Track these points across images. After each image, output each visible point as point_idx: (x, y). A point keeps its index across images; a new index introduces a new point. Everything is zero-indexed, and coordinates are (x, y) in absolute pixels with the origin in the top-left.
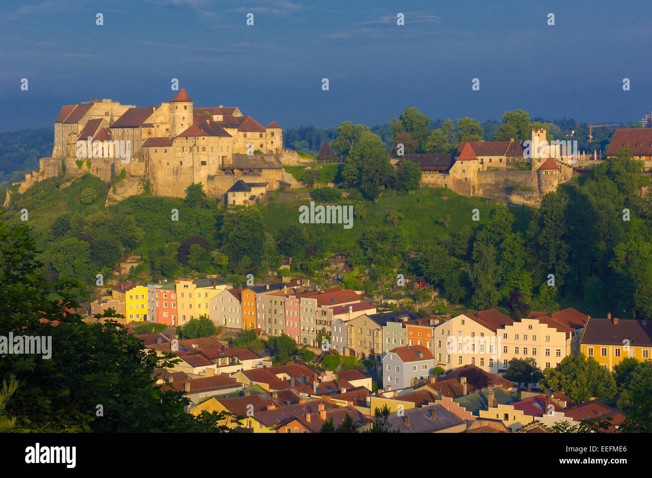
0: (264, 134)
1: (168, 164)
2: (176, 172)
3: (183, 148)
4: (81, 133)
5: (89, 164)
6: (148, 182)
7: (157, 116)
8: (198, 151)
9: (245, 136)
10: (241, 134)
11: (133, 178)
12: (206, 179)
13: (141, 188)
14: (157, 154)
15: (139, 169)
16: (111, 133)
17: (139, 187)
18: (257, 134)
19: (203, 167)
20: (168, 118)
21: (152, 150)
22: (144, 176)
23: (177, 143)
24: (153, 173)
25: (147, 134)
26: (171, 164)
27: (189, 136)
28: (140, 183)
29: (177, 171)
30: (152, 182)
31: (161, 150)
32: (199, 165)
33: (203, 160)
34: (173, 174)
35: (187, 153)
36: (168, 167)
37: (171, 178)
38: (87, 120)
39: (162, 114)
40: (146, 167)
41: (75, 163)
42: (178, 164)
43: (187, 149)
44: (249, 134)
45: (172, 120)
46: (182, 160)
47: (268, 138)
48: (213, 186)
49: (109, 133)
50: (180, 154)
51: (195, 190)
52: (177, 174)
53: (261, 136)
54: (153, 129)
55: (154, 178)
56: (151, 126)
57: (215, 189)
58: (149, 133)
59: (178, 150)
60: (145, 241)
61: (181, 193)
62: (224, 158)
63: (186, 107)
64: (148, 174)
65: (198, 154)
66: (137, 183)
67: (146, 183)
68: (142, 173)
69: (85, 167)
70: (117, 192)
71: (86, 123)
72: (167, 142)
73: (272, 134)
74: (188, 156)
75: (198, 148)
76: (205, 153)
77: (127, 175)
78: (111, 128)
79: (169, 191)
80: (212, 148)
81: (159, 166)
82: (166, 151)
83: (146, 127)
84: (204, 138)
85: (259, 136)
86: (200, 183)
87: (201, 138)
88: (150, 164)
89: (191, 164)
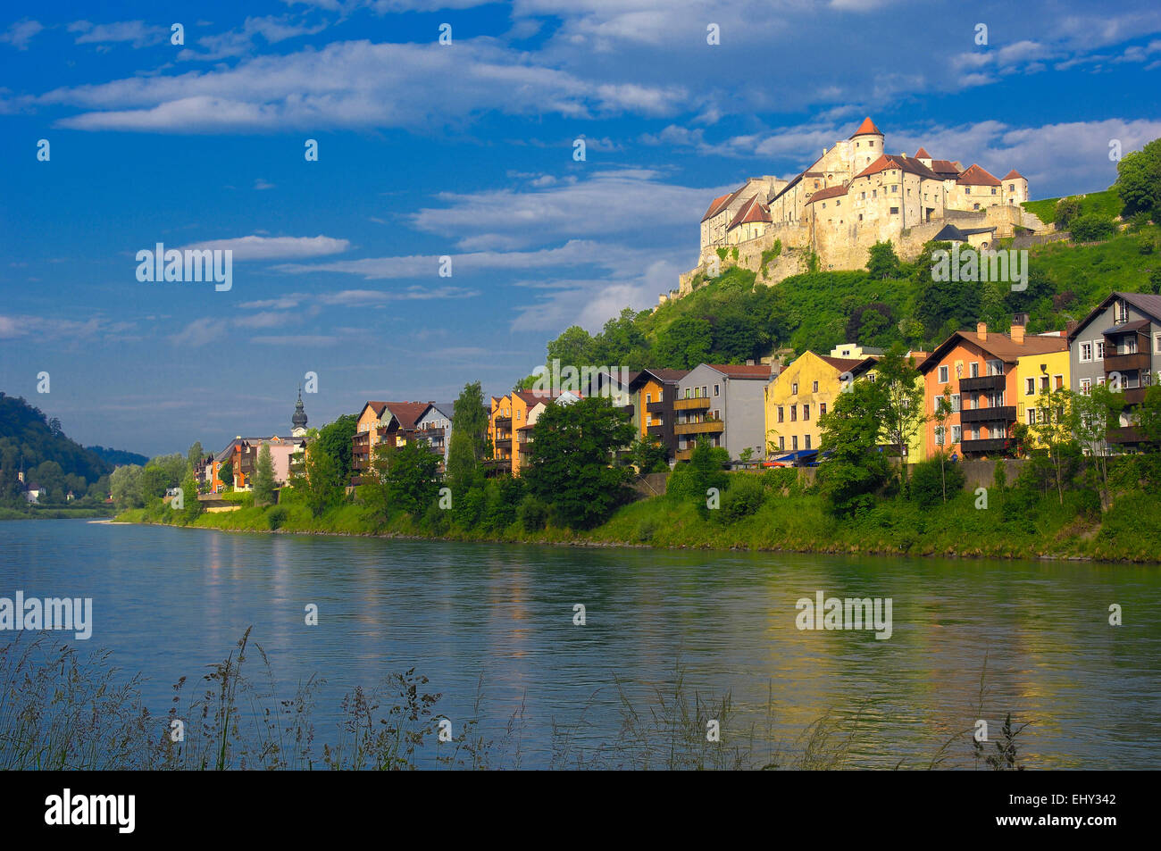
0: (998, 189)
1: (842, 222)
2: (854, 233)
3: (863, 193)
4: (731, 222)
5: (736, 254)
6: (814, 255)
7: (829, 162)
8: (886, 193)
9: (968, 191)
10: (962, 188)
11: (792, 251)
12: (897, 236)
13: (803, 266)
14: (827, 211)
15: (800, 237)
16: (769, 211)
17: (801, 264)
18: (988, 189)
19: (894, 216)
20: (846, 164)
21: (818, 205)
22: (808, 248)
23: (854, 191)
24: (819, 240)
25: (813, 187)
26: (846, 221)
27: (873, 174)
28: (802, 259)
29: (855, 230)
30: (819, 254)
31: (831, 202)
32: (888, 214)
33: (894, 205)
34: (850, 236)
35: (869, 200)
36: (843, 226)
37: (847, 243)
38: (741, 204)
39: (836, 159)
40: (810, 234)
41: (716, 253)
42: (857, 219)
43: (869, 193)
44: (974, 189)
45: (852, 167)
46: (862, 213)
47: (1004, 194)
48: (909, 244)
49: (766, 212)
50: (859, 203)
51: (882, 254)
52: (855, 235)
53: (994, 192)
54: (822, 180)
55: (822, 248)
56: (821, 175)
57: (911, 249)
58: (816, 186)
59: (856, 198)
60: (801, 329)
61: (861, 263)
62: (929, 211)
63: (871, 143)
64: (814, 243)
65: (885, 198)
66: (797, 259)
67: (810, 258)
68: (804, 243)
69: (730, 258)
70: (769, 276)
71: (739, 208)
72: (841, 191)
73: (1012, 188)
74: (872, 204)
75: (885, 188)
76: (896, 195)
77: (784, 249)
78: (769, 204)
79: (844, 263)
80: (909, 190)
81: (829, 227)
82: (838, 203)
83: (813, 176)
84: (894, 173)
85: (990, 192)
86: (889, 241)
87: (889, 172)
88: (816, 228)
89: (876, 216)
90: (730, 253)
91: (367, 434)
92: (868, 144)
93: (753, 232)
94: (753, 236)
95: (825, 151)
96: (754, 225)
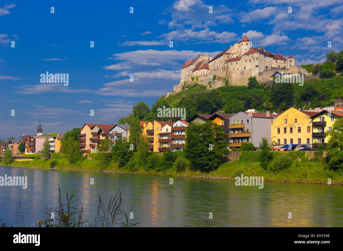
0: (286, 61)
1: (238, 69)
2: (242, 73)
3: (246, 60)
4: (194, 69)
5: (197, 79)
6: (227, 80)
7: (232, 50)
8: (254, 60)
9: (276, 62)
10: (275, 60)
11: (220, 79)
12: (258, 75)
13: (224, 84)
14: (232, 66)
15: (223, 74)
16: (208, 66)
17: (223, 83)
18: (283, 61)
19: (257, 68)
20: (238, 51)
21: (229, 64)
22: (225, 78)
23: (243, 60)
24: (230, 75)
25: (227, 58)
26: (239, 69)
27: (249, 54)
28: (223, 81)
29: (243, 72)
30: (229, 80)
31: (234, 63)
32: (255, 67)
33: (257, 64)
34: (241, 74)
35: (248, 62)
36: (238, 71)
37: (240, 76)
38: (197, 63)
39: (234, 49)
40: (226, 73)
41: (191, 79)
42: (243, 69)
43: (248, 60)
44: (278, 61)
45: (239, 52)
46: (245, 67)
47: (288, 63)
48: (262, 78)
49: (207, 66)
50: (244, 63)
51: (253, 81)
52: (243, 74)
54: (230, 56)
55: (231, 78)
56: (230, 54)
57: (263, 79)
58: (228, 57)
59: (243, 62)
60: (226, 104)
61: (246, 83)
62: (267, 67)
63: (247, 44)
64: (228, 76)
65: (254, 62)
66: (222, 81)
67: (226, 81)
68: (224, 76)
69: (195, 80)
70: (212, 87)
71: (196, 64)
72: (238, 59)
73: (291, 61)
74: (249, 64)
75: (254, 59)
76: (258, 61)
77: (217, 78)
78: (208, 63)
79: (238, 83)
80: (261, 60)
81: (233, 71)
82: (237, 63)
83: (227, 54)
84: (257, 54)
85: (284, 62)
86: (255, 76)
87: (256, 54)
88: (229, 71)
89: (250, 68)
90: (195, 79)
91: (85, 135)
92: (246, 44)
93: (203, 72)
94: (203, 74)
95: (231, 46)
96: (203, 70)
